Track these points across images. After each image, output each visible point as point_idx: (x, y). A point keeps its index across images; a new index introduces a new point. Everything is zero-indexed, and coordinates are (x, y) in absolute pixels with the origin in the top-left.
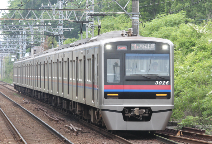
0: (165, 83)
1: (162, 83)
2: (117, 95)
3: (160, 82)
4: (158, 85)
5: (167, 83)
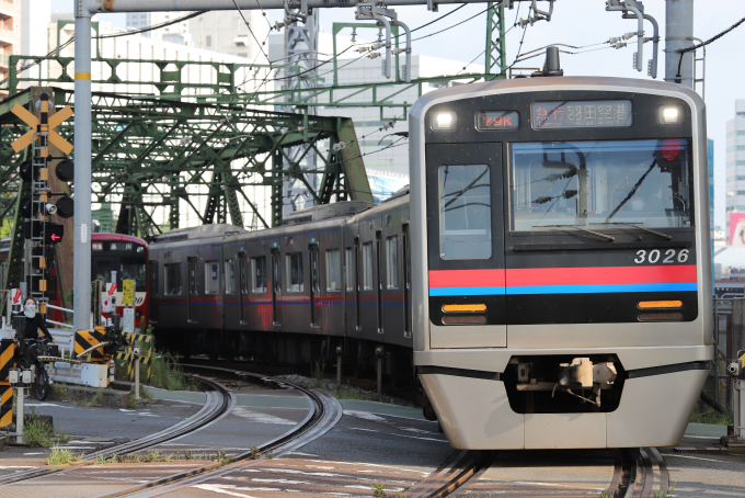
0: (675, 258)
1: (663, 257)
2: (482, 307)
3: (655, 254)
4: (646, 263)
5: (683, 258)
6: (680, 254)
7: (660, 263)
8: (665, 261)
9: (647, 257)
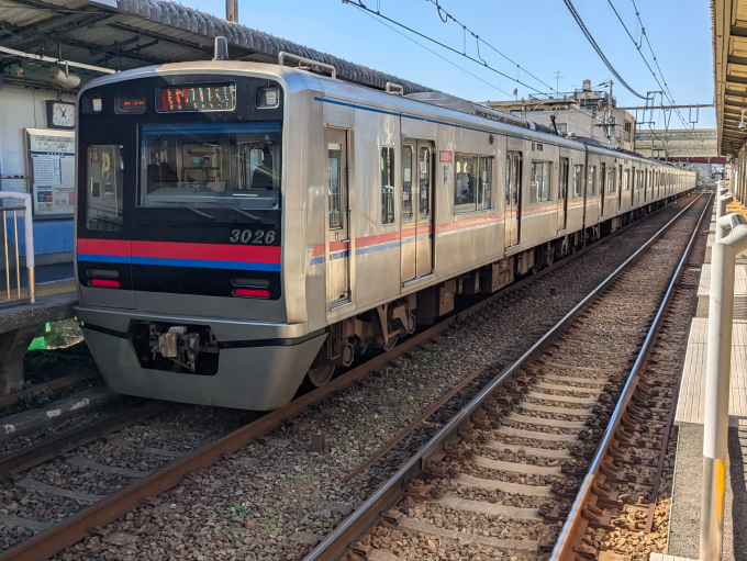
0: (263, 239)
1: (254, 237)
2: (115, 274)
3: (247, 234)
4: (239, 242)
5: (270, 239)
6: (268, 235)
7: (250, 243)
8: (255, 241)
9: (240, 236)
